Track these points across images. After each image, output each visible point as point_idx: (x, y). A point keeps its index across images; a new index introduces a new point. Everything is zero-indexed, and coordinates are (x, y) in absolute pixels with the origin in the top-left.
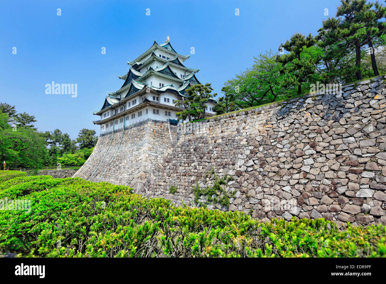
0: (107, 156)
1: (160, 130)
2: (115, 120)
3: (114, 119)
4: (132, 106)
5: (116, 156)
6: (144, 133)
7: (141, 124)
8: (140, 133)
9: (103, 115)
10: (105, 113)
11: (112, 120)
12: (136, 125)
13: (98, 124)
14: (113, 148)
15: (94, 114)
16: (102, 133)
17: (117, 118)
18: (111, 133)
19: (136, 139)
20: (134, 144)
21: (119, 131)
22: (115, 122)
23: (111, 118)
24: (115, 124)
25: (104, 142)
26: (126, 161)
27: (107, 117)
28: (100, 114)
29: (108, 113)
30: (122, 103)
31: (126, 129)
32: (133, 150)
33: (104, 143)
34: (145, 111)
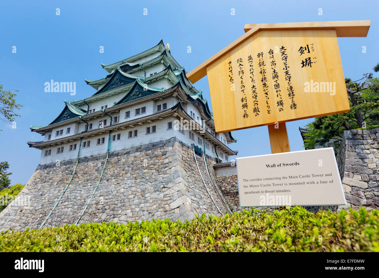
0: (66, 203)
1: (188, 159)
2: (84, 141)
3: (82, 138)
4: (133, 117)
5: (94, 202)
6: (166, 161)
7: (154, 146)
8: (157, 161)
9: (54, 133)
10: (59, 129)
11: (75, 140)
12: (140, 148)
13: (37, 147)
14: (79, 189)
15: (33, 130)
16: (43, 163)
17: (90, 137)
18: (70, 162)
19: (146, 171)
20: (144, 180)
21: (94, 158)
22: (82, 144)
23: (75, 137)
24: (82, 146)
25: (50, 179)
26: (129, 211)
27: (65, 135)
28: (44, 131)
29: (69, 130)
30: (94, 116)
31: (111, 155)
32: (143, 191)
33: (51, 181)
34: (166, 126)
